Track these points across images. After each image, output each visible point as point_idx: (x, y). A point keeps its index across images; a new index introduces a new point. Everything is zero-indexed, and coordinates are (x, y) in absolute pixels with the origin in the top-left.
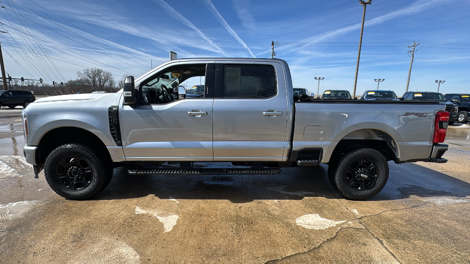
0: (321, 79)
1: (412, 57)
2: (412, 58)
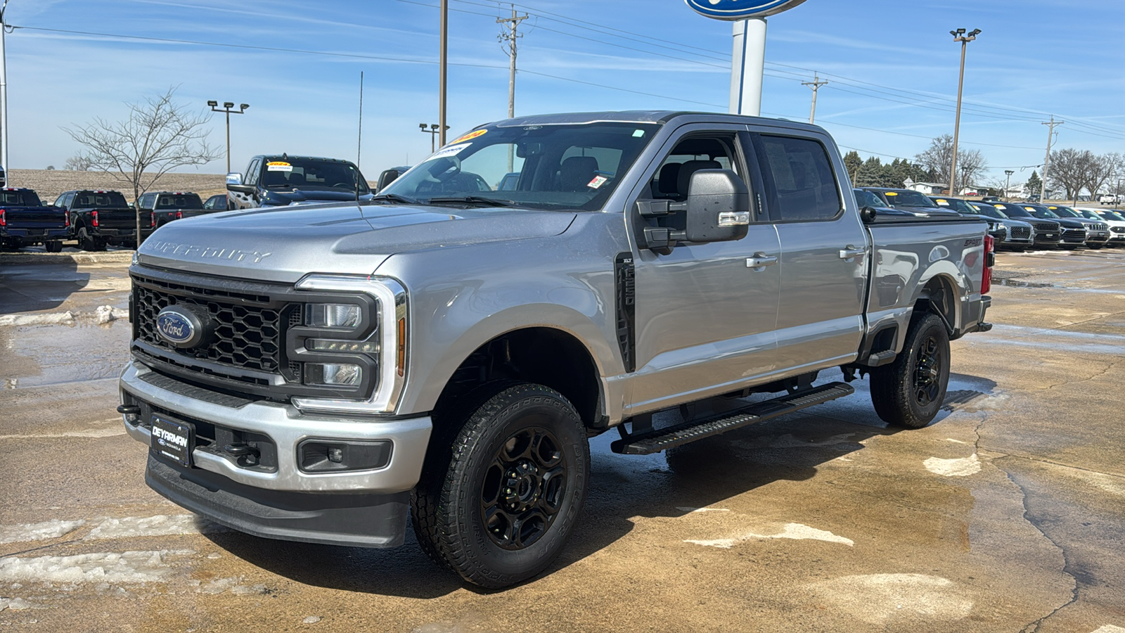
0: (237, 108)
1: (512, 55)
2: (512, 60)
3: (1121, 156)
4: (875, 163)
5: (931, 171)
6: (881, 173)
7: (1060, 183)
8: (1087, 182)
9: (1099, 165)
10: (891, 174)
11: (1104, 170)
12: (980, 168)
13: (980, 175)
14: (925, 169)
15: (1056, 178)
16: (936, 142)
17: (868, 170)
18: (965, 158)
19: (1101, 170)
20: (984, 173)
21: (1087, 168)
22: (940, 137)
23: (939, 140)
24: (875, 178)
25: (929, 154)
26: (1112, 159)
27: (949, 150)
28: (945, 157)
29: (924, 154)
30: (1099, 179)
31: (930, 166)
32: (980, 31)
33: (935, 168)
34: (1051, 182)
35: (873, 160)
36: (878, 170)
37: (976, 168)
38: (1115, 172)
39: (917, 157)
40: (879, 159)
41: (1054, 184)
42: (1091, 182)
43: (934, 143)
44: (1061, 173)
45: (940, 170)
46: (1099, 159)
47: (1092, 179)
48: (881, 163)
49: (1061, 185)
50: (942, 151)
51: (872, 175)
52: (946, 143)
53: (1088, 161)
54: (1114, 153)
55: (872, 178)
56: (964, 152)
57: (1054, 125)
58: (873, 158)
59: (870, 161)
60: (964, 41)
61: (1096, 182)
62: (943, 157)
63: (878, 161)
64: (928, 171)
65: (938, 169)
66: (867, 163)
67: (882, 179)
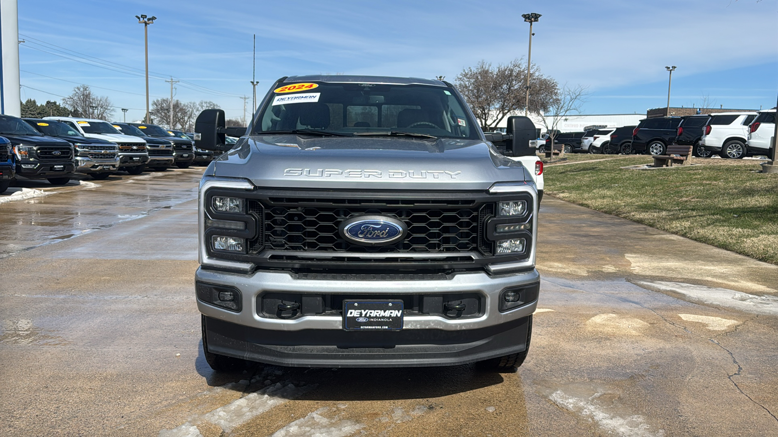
3: (197, 104)
4: (33, 103)
5: (75, 110)
6: (38, 111)
7: (163, 120)
8: (179, 120)
9: (185, 109)
10: (46, 112)
11: (188, 113)
12: (109, 109)
13: (110, 114)
14: (70, 109)
15: (160, 117)
16: (76, 90)
17: (28, 109)
18: (98, 102)
19: (187, 112)
20: (113, 113)
21: (178, 111)
22: (79, 86)
23: (79, 89)
24: (35, 115)
25: (72, 98)
26: (192, 106)
27: (87, 96)
28: (84, 101)
29: (68, 98)
30: (186, 118)
31: (74, 107)
32: (156, 18)
33: (78, 109)
34: (157, 119)
35: (31, 102)
36: (35, 109)
37: (107, 109)
38: (195, 114)
39: (63, 100)
40: (35, 101)
41: (160, 121)
42: (181, 120)
43: (75, 91)
44: (163, 114)
45: (82, 110)
46: (184, 105)
47: (182, 118)
48: (37, 104)
49: (164, 122)
50: (82, 97)
51: (32, 113)
52: (84, 91)
53: (178, 106)
54: (193, 102)
55: (32, 115)
56: (97, 98)
57: (173, 83)
58: (31, 100)
59: (28, 102)
60: (146, 24)
61: (185, 121)
62: (83, 101)
63: (34, 102)
64: (73, 111)
65: (80, 110)
66: (26, 103)
67: (39, 115)
